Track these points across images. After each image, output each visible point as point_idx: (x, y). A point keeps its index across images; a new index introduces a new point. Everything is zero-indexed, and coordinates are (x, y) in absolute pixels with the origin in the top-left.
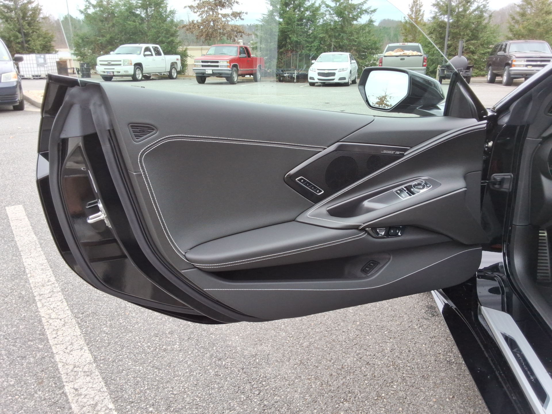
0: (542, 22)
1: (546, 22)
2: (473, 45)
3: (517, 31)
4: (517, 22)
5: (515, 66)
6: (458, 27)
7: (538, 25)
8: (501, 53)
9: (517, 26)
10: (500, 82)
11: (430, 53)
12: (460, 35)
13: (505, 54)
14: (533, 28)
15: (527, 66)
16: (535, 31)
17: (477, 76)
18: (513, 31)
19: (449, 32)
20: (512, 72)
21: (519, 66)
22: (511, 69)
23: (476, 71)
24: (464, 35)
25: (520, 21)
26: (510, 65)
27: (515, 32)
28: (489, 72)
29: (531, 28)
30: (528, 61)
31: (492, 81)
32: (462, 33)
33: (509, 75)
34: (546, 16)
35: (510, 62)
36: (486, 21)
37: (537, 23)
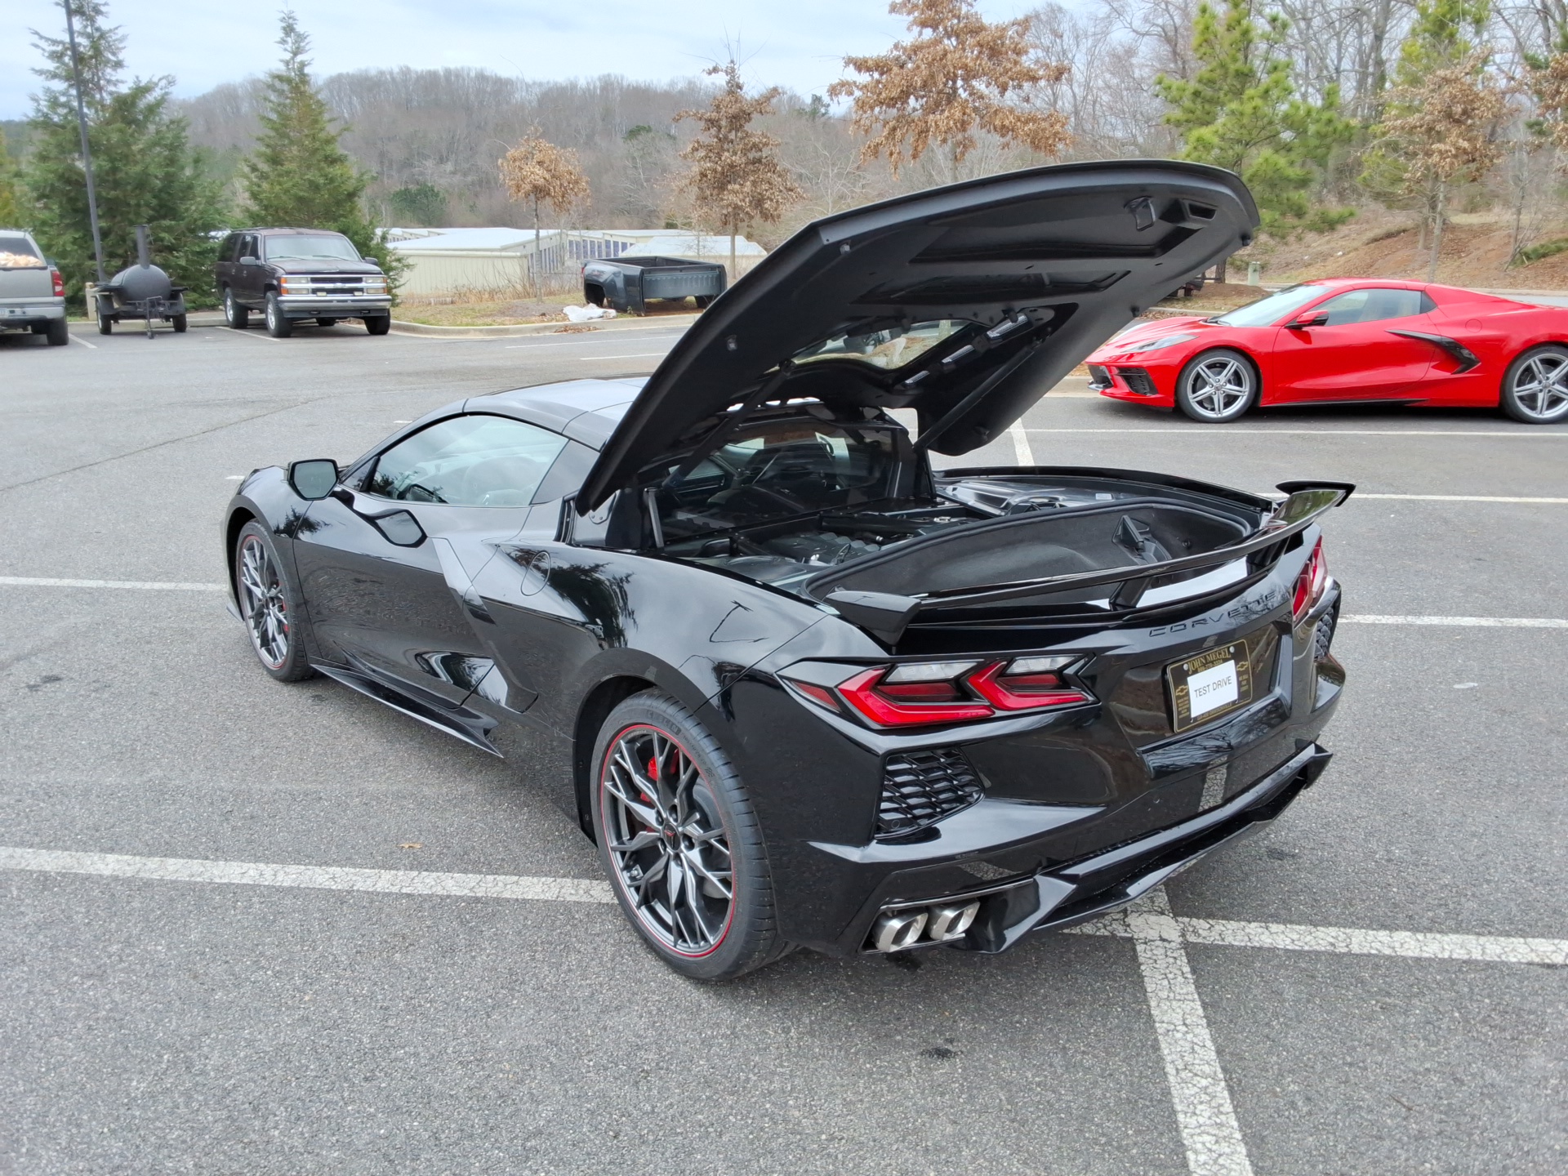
0: (322, 181)
1: (332, 180)
2: (169, 230)
3: (268, 199)
4: (264, 176)
5: (288, 291)
6: (117, 184)
7: (315, 187)
8: (246, 260)
9: (265, 185)
10: (261, 326)
11: (54, 250)
12: (129, 205)
13: (259, 262)
14: (306, 194)
15: (315, 291)
16: (313, 200)
17: (198, 308)
18: (261, 200)
19: (98, 198)
20: (286, 306)
21: (298, 291)
22: (280, 298)
23: (194, 296)
24: (138, 205)
25: (272, 176)
26: (277, 290)
27: (265, 202)
28: (229, 303)
29: (301, 194)
30: (314, 280)
31: (240, 322)
32: (133, 202)
33: (279, 312)
34: (329, 167)
35: (275, 282)
36: (188, 172)
37: (311, 182)
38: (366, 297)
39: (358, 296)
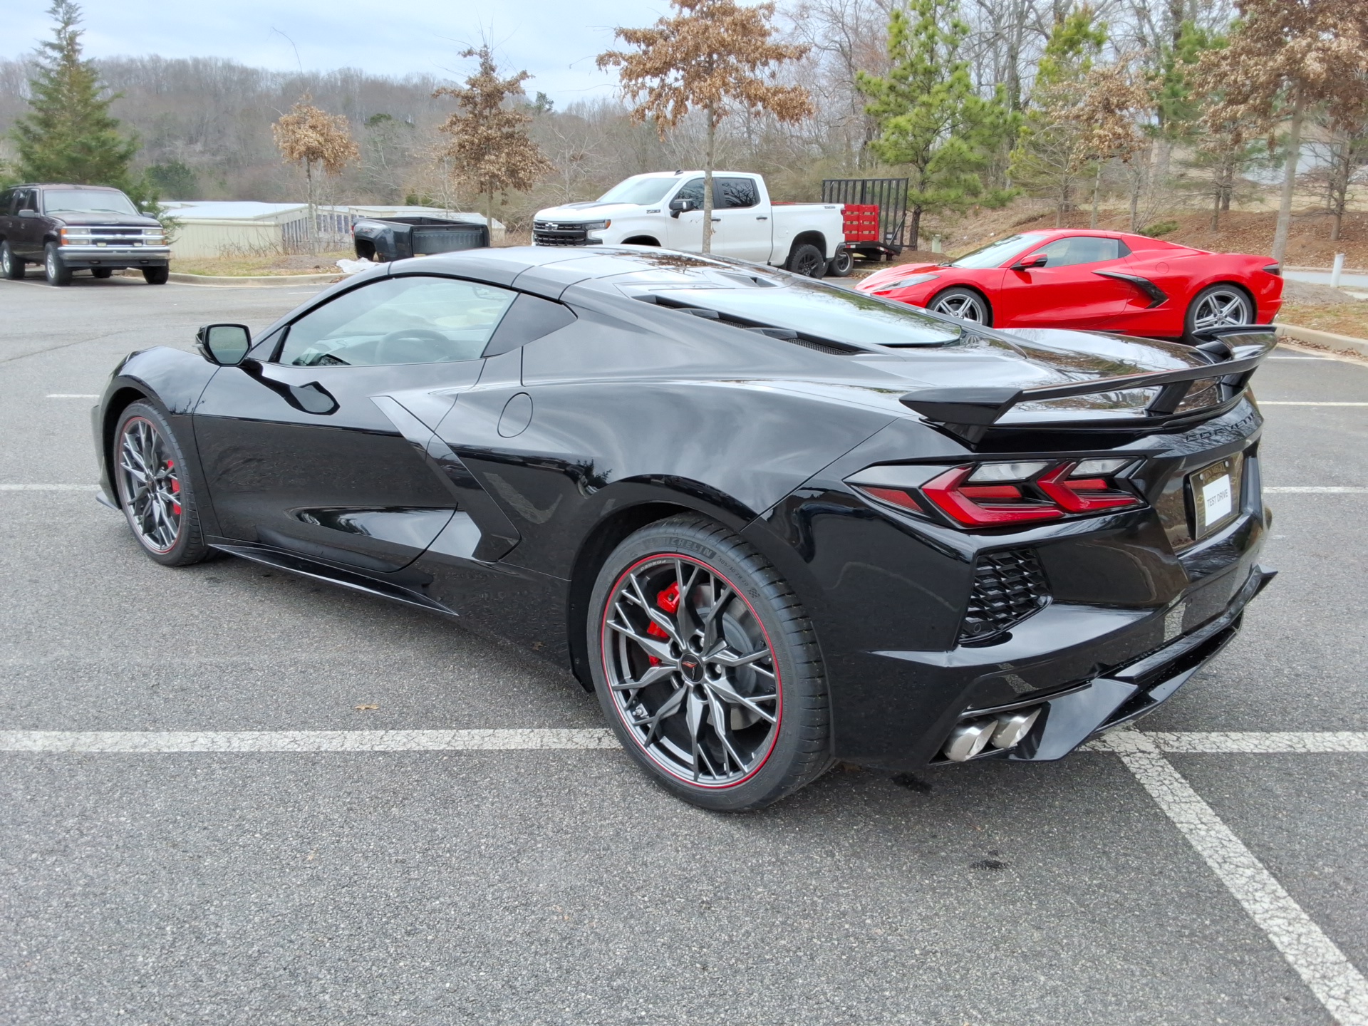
0: (94, 144)
1: (104, 143)
3: (42, 160)
4: (37, 139)
5: (69, 242)
7: (88, 149)
8: (25, 212)
9: (37, 147)
10: (41, 277)
13: (38, 215)
14: (79, 156)
15: (95, 242)
16: (85, 161)
18: (34, 161)
20: (66, 256)
21: (78, 241)
22: (60, 248)
25: (45, 137)
26: (57, 241)
27: (38, 162)
28: (6, 255)
29: (74, 155)
30: (94, 232)
31: (17, 274)
33: (60, 262)
34: (100, 131)
35: (55, 233)
37: (83, 144)
38: (145, 248)
39: (138, 247)
